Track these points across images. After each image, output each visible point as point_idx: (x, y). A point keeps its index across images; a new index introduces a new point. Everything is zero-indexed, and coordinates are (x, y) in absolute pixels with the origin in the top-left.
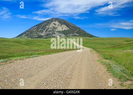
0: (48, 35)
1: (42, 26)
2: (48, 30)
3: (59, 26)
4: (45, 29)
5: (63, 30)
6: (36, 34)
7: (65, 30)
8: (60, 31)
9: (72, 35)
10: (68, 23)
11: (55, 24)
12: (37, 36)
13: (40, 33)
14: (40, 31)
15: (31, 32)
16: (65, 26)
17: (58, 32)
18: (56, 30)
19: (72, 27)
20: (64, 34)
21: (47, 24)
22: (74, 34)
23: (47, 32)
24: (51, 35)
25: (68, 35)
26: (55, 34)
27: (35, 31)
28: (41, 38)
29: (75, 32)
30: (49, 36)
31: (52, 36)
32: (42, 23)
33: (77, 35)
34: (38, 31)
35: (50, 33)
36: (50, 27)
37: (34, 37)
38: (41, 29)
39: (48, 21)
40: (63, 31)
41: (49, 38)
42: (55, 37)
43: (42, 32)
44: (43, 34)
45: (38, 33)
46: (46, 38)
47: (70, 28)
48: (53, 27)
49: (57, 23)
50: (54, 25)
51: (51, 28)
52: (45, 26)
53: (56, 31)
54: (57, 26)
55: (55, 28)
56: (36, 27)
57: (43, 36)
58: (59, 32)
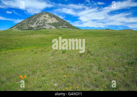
0: (38, 27)
1: (33, 18)
2: (39, 22)
3: (50, 19)
4: (35, 21)
5: (53, 22)
6: (26, 26)
7: (55, 23)
9: (61, 27)
10: (57, 17)
11: (45, 17)
12: (27, 28)
14: (31, 24)
16: (55, 19)
17: (48, 24)
19: (61, 20)
20: (54, 26)
21: (38, 17)
22: (64, 26)
23: (38, 24)
25: (58, 27)
26: (45, 26)
27: (26, 23)
28: (31, 30)
31: (43, 28)
32: (33, 16)
33: (66, 27)
34: (28, 23)
35: (41, 25)
36: (41, 19)
37: (25, 29)
38: (32, 22)
39: (38, 14)
41: (39, 29)
43: (32, 24)
44: (33, 26)
45: (29, 25)
46: (36, 30)
47: (59, 21)
48: (44, 19)
49: (47, 16)
50: (44, 18)
51: (41, 20)
52: (36, 18)
53: (46, 24)
54: (47, 19)
55: (45, 20)
56: (27, 20)
57: (34, 28)
58: (50, 24)
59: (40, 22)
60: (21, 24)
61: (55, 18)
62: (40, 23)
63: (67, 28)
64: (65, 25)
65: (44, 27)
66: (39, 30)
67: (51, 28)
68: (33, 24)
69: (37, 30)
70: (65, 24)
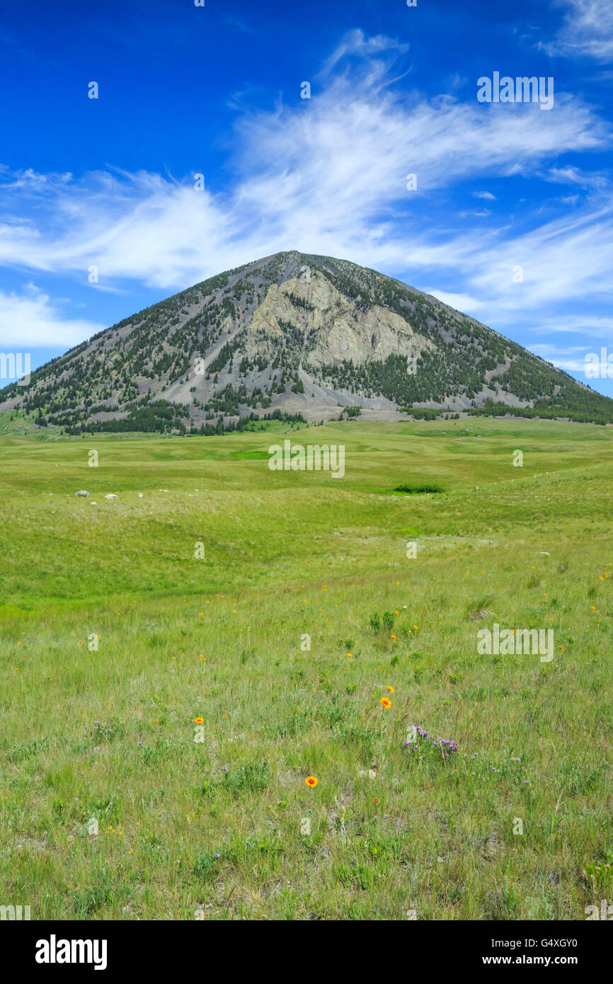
0: (229, 400)
1: (185, 320)
2: (237, 358)
3: (342, 323)
4: (203, 350)
5: (383, 355)
6: (118, 394)
7: (397, 362)
8: (349, 365)
9: (462, 401)
10: (420, 299)
11: (298, 303)
12: (121, 415)
13: (156, 385)
14: (159, 368)
15: (80, 375)
16: (400, 322)
17: (329, 371)
18: (313, 358)
19: (460, 332)
20: (388, 393)
21: (227, 303)
22: (486, 393)
23: (228, 378)
24: (266, 404)
25: (429, 404)
26: (299, 389)
27: (118, 365)
28: (159, 428)
29: (489, 375)
30: (246, 410)
31: (277, 416)
32: (186, 297)
33: (511, 400)
34: (138, 368)
35: (257, 379)
36: (254, 327)
37: (103, 417)
38: (169, 349)
39: (233, 281)
40: (375, 367)
41: (240, 428)
42: (299, 418)
43: (174, 378)
44: (180, 395)
45: (139, 379)
46: (207, 431)
47: (438, 340)
48: (284, 326)
49: (322, 294)
50: (289, 314)
51: (263, 336)
52: (209, 317)
53: (307, 368)
54: (316, 320)
55: (297, 335)
56: (128, 330)
57: (183, 411)
58: (342, 374)
59: (252, 351)
60: (66, 375)
61: (403, 312)
62: (245, 366)
63: (518, 413)
64: (504, 380)
65: (290, 405)
66: (230, 429)
67: (353, 413)
68: (177, 369)
69: (219, 430)
70: (501, 370)
